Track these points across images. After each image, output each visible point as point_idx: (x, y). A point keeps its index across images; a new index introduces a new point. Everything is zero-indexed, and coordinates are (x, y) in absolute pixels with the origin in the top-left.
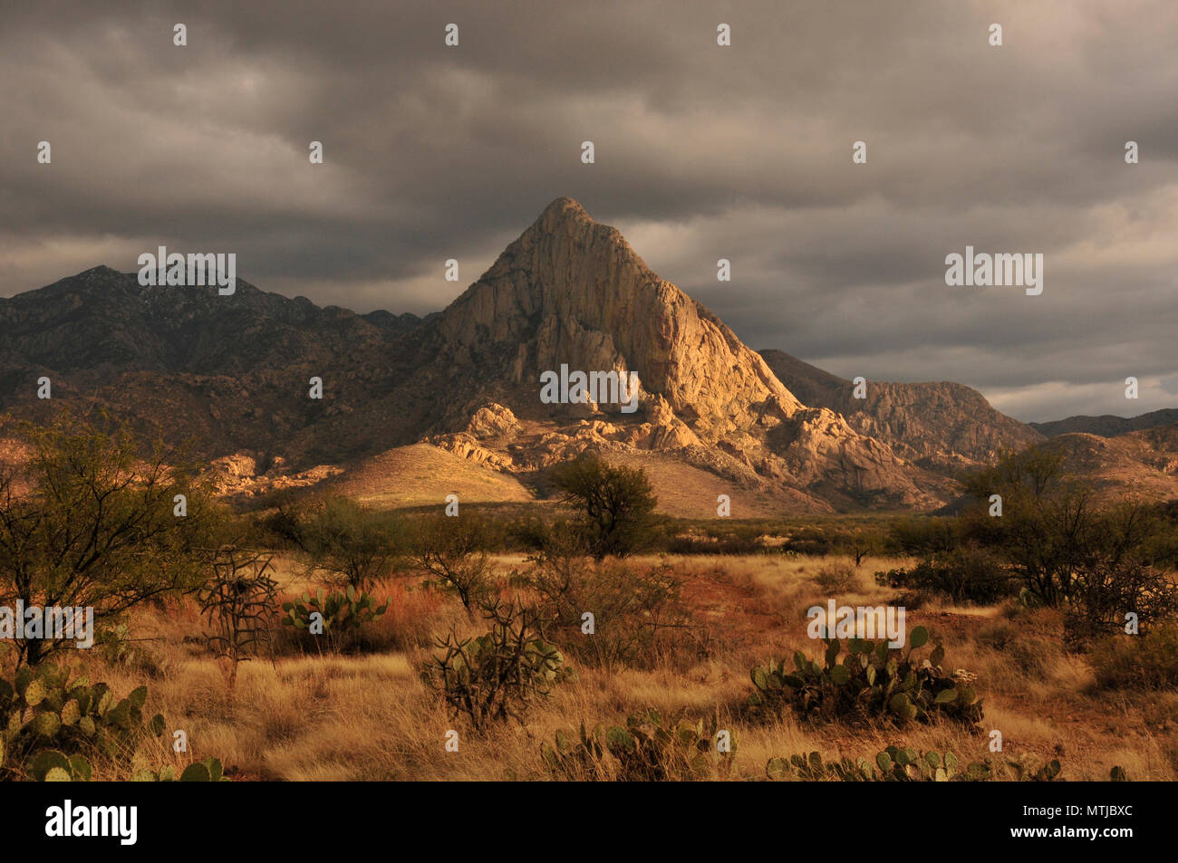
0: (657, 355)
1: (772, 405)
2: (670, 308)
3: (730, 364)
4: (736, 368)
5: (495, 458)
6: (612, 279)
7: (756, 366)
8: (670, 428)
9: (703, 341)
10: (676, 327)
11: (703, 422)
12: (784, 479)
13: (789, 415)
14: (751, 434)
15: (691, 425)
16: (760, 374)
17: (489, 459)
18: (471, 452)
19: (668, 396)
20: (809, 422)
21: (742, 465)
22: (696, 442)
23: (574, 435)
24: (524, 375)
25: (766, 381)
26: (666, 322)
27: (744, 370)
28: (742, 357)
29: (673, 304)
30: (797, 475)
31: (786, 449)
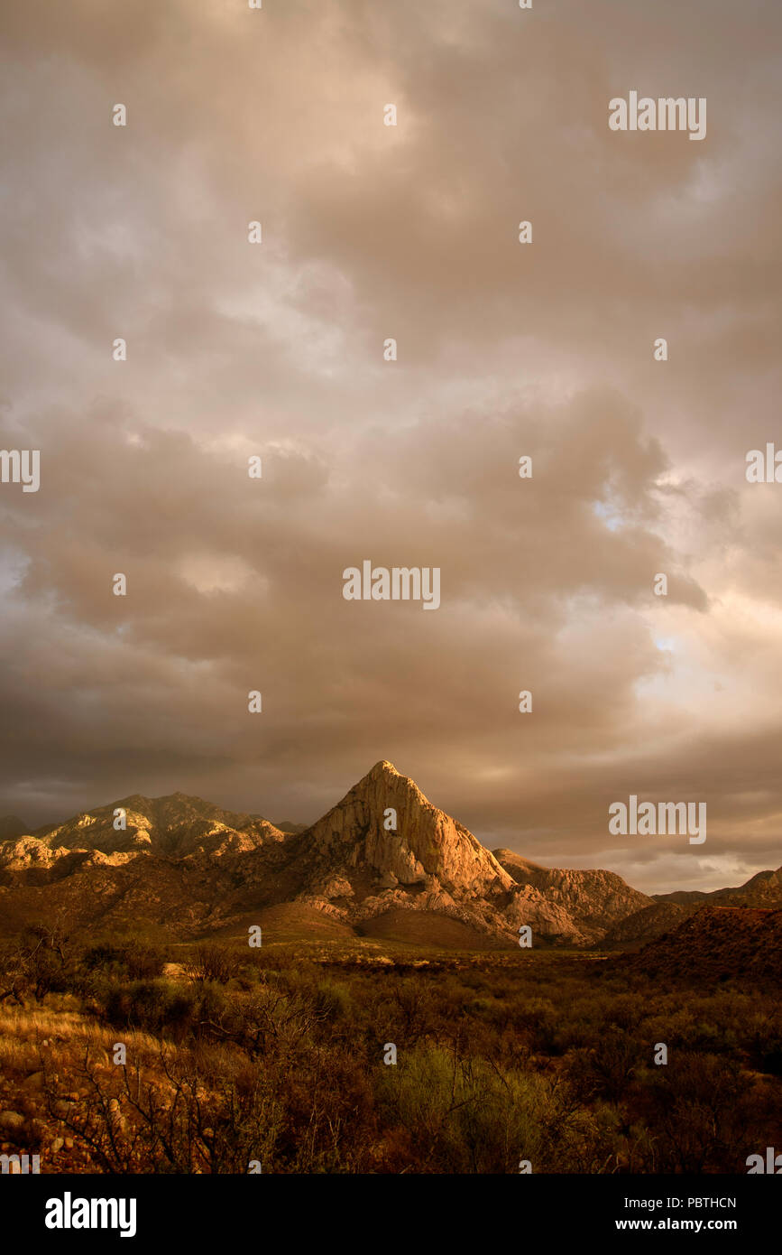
0: (432, 851)
1: (497, 881)
2: (440, 824)
3: (474, 858)
4: (477, 859)
5: (338, 911)
6: (408, 807)
7: (489, 859)
8: (438, 894)
9: (458, 844)
10: (443, 835)
11: (458, 892)
12: (503, 927)
13: (507, 888)
14: (486, 900)
15: (450, 893)
16: (492, 864)
17: (334, 911)
18: (324, 907)
19: (437, 875)
20: (519, 893)
21: (478, 918)
22: (453, 903)
23: (383, 898)
24: (358, 861)
25: (495, 868)
26: (438, 832)
27: (482, 861)
28: (481, 854)
29: (442, 822)
30: (512, 925)
31: (505, 908)
